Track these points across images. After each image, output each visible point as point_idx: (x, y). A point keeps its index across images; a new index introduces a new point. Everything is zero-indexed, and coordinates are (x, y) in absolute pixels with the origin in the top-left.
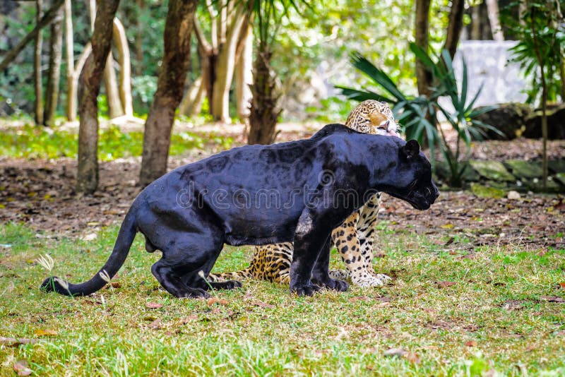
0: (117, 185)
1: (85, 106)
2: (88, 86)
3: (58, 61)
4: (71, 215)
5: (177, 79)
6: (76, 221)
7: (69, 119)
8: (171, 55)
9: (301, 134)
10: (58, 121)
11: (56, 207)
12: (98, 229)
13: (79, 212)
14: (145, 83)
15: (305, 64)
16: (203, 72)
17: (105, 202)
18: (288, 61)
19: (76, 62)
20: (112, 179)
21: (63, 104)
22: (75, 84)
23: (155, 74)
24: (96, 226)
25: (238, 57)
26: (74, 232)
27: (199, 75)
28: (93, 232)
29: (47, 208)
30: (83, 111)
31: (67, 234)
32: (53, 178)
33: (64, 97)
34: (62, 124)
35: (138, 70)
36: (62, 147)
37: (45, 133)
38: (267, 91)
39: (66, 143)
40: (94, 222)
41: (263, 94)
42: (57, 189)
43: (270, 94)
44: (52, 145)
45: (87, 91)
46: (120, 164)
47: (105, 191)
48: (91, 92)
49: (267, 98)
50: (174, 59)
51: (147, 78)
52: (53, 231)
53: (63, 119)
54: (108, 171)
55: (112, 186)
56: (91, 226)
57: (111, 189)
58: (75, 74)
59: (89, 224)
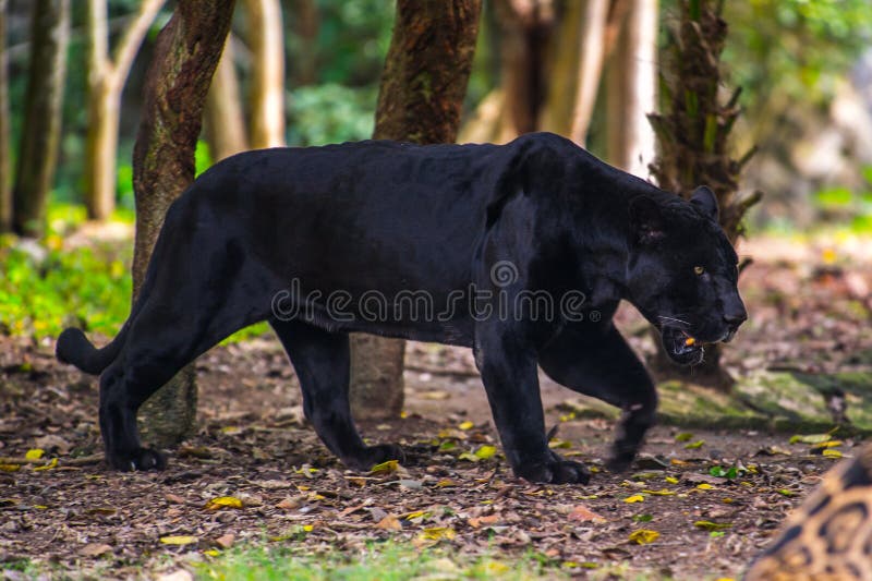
0: (249, 418)
1: (155, 177)
2: (164, 116)
3: (62, 35)
4: (108, 513)
5: (437, 97)
6: (124, 533)
7: (93, 215)
8: (421, 23)
9: (804, 272)
10: (59, 216)
11: (62, 487)
12: (193, 556)
13: (134, 503)
14: (327, 106)
15: (815, 55)
16: (507, 77)
17: (213, 473)
18: (764, 47)
19: (114, 40)
20: (234, 403)
21: (73, 166)
22: (110, 106)
23: (358, 81)
24: (188, 548)
25: (614, 32)
26: (119, 564)
27: (493, 85)
28: (179, 565)
29: (34, 490)
30: (151, 191)
31: (99, 570)
32: (52, 397)
33: (73, 145)
34: (71, 230)
35: (304, 65)
36: (74, 300)
37: (18, 257)
38: (709, 140)
39: (85, 289)
40: (183, 533)
41: (699, 148)
42: (62, 430)
43: (719, 148)
44: (44, 294)
45: (161, 133)
46: (255, 355)
47: (212, 438)
48: (175, 134)
49: (710, 159)
50: (429, 38)
51: (332, 91)
52: (56, 560)
53: (75, 214)
54: (221, 374)
55: (233, 423)
56: (173, 547)
57: (231, 431)
58: (110, 76)
59: (167, 540)
